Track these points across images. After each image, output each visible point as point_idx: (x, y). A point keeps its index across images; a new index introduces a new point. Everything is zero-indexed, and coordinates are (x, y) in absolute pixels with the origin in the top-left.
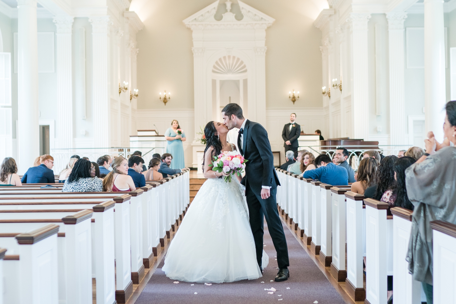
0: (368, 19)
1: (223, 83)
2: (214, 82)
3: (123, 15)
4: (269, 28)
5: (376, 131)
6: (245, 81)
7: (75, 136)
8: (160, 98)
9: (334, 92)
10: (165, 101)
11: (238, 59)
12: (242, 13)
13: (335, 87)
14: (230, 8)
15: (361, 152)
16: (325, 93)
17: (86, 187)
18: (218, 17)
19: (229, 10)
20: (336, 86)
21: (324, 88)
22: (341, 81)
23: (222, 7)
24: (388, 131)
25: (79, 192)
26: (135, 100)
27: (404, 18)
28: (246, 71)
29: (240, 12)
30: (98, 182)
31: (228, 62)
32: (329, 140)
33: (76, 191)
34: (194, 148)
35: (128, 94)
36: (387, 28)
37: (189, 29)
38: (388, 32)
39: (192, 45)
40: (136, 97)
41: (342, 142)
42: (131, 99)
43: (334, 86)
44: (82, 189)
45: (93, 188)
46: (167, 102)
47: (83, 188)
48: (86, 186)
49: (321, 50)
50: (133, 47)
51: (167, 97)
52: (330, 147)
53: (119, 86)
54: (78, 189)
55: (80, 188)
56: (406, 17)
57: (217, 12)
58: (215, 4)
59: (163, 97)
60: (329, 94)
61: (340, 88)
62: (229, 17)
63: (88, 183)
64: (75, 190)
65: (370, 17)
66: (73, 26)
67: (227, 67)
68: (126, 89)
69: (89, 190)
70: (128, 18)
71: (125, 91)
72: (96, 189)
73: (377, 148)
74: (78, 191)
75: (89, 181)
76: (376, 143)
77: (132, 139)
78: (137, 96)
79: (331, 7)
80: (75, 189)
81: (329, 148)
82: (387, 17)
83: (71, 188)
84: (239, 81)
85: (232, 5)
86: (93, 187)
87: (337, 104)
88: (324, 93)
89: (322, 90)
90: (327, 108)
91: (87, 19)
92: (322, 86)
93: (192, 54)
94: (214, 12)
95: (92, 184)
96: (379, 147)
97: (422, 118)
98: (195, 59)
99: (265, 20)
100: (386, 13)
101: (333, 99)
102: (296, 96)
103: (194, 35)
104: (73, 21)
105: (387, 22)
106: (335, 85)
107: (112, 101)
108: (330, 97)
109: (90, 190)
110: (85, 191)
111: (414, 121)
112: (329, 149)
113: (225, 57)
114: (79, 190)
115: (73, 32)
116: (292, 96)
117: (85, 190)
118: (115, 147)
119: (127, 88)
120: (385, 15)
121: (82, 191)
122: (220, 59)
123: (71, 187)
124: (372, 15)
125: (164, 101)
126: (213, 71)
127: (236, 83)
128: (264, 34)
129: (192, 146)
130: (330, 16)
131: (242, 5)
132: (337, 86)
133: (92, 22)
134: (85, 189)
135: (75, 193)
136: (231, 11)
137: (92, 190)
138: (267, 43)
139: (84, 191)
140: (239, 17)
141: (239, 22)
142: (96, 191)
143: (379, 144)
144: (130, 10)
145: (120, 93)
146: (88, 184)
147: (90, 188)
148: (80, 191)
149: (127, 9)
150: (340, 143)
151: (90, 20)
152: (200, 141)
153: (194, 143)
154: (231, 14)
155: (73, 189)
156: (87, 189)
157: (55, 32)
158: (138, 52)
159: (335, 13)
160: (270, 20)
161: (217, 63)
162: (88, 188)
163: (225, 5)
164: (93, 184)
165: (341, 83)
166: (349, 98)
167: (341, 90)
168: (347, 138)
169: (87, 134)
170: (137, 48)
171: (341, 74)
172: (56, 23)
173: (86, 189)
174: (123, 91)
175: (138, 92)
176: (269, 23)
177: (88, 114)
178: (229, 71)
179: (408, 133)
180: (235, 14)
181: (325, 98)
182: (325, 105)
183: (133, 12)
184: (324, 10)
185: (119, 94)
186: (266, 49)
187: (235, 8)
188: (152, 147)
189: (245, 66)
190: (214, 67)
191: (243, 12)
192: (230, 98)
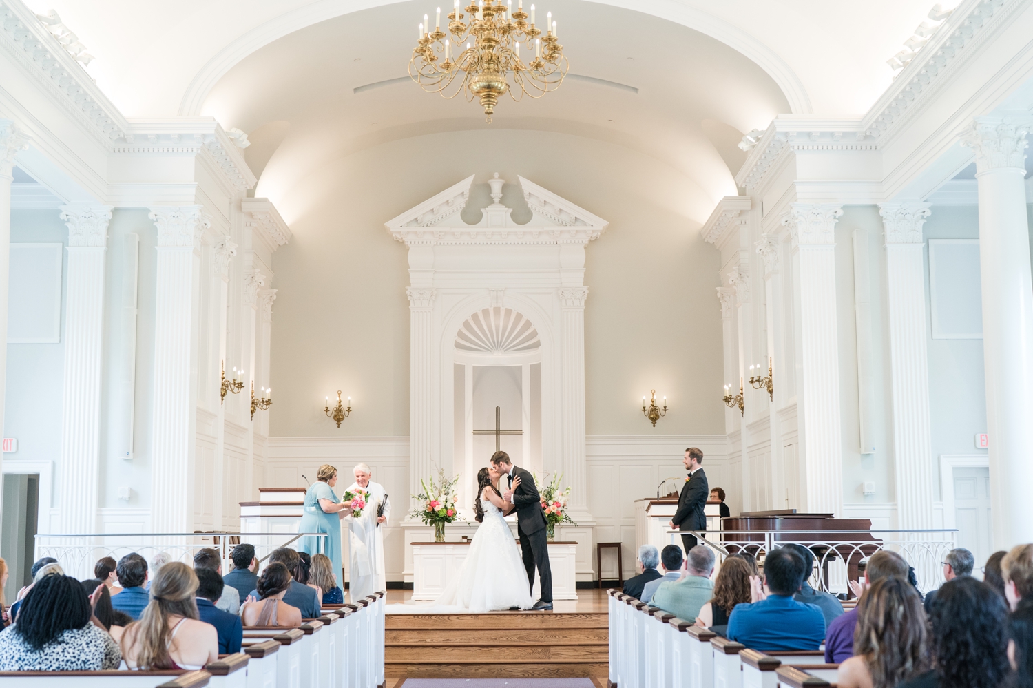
0: (835, 218)
1: (480, 373)
2: (459, 371)
3: (240, 208)
4: (593, 242)
5: (861, 493)
6: (536, 370)
7: (102, 501)
8: (327, 410)
9: (754, 396)
10: (339, 416)
11: (519, 316)
12: (529, 206)
13: (756, 384)
14: (501, 195)
15: (826, 548)
16: (731, 399)
17: (62, 654)
18: (471, 216)
19: (497, 200)
20: (759, 381)
21: (727, 389)
22: (771, 371)
23: (482, 193)
24: (891, 495)
25: (40, 669)
26: (263, 414)
27: (923, 217)
28: (537, 345)
29: (525, 204)
30: (99, 642)
31: (493, 324)
32: (745, 517)
33: (31, 668)
34: (407, 532)
35: (244, 397)
36: (882, 239)
37: (400, 243)
38: (885, 249)
39: (407, 281)
40: (265, 407)
41: (778, 522)
42: (252, 412)
43: (752, 382)
44: (48, 662)
45: (83, 657)
46: (343, 419)
47: (50, 658)
48: (63, 652)
49: (719, 295)
50: (263, 284)
51: (345, 407)
52: (747, 535)
53: (223, 379)
54: (36, 663)
55: (44, 658)
56: (928, 213)
57: (468, 204)
58: (465, 185)
59: (333, 405)
60: (740, 401)
61: (769, 387)
62: (497, 215)
63: (68, 643)
64: (26, 665)
65: (840, 213)
66: (109, 230)
67: (493, 338)
68: (240, 385)
69: (69, 663)
70: (251, 215)
71: (236, 390)
72: (92, 662)
73: (869, 537)
74: (38, 668)
75: (72, 637)
76: (865, 524)
77: (246, 511)
78: (268, 402)
79: (742, 192)
80: (26, 662)
81: (746, 537)
82: (882, 213)
83: (14, 661)
84: (520, 368)
85: (505, 188)
86: (82, 655)
87: (761, 425)
88: (727, 400)
89: (723, 391)
90: (736, 436)
91: (146, 211)
92: (722, 383)
93: (406, 302)
94: (461, 203)
95: (81, 648)
96: (874, 535)
97: (980, 461)
98: (412, 315)
99: (585, 223)
100: (879, 204)
101: (751, 414)
102: (660, 404)
103: (412, 258)
104: (110, 216)
105: (883, 226)
106: (756, 379)
107: (202, 416)
108: (742, 409)
109: (72, 663)
110: (58, 668)
111: (955, 469)
112: (745, 539)
113: (486, 312)
114: (39, 663)
115: (109, 244)
116: (648, 406)
117: (57, 665)
118: (204, 531)
119: (241, 383)
120: (876, 208)
121: (49, 668)
122: (475, 317)
123: (16, 658)
124: (845, 208)
125: (335, 416)
126: (458, 346)
127: (513, 373)
128: (581, 257)
129: (404, 529)
130: (741, 213)
131: (527, 186)
132: (761, 383)
133: (157, 221)
134: (57, 660)
135: (28, 673)
136: (502, 201)
137: (79, 663)
138: (587, 280)
139: (54, 667)
140: (522, 215)
141: (520, 229)
142: (91, 666)
143: (871, 528)
144: (258, 194)
145: (223, 395)
146: (70, 647)
147: (75, 657)
148: (44, 667)
149: (251, 193)
150: (774, 524)
151: (151, 216)
152: (420, 518)
153: (408, 521)
154: (503, 208)
155: (20, 662)
156: (66, 659)
157: (64, 244)
158: (275, 297)
159: (753, 206)
160: (598, 224)
161: (466, 324)
162: (68, 658)
163: (488, 188)
164: (85, 646)
165: (771, 375)
166: (792, 412)
167: (771, 392)
168: (792, 510)
169: (133, 497)
170: (272, 288)
171: (771, 353)
172: (68, 221)
173: (60, 660)
174: (232, 391)
175: (272, 393)
176: (593, 231)
177: (138, 449)
178: (497, 345)
179: (941, 499)
180: (511, 210)
181: (731, 411)
182: (730, 429)
183: (265, 200)
184: (727, 199)
185: (220, 397)
186: (587, 292)
187: (512, 195)
188: (296, 532)
189: (534, 334)
190: (460, 334)
191: (531, 203)
192: (498, 409)
